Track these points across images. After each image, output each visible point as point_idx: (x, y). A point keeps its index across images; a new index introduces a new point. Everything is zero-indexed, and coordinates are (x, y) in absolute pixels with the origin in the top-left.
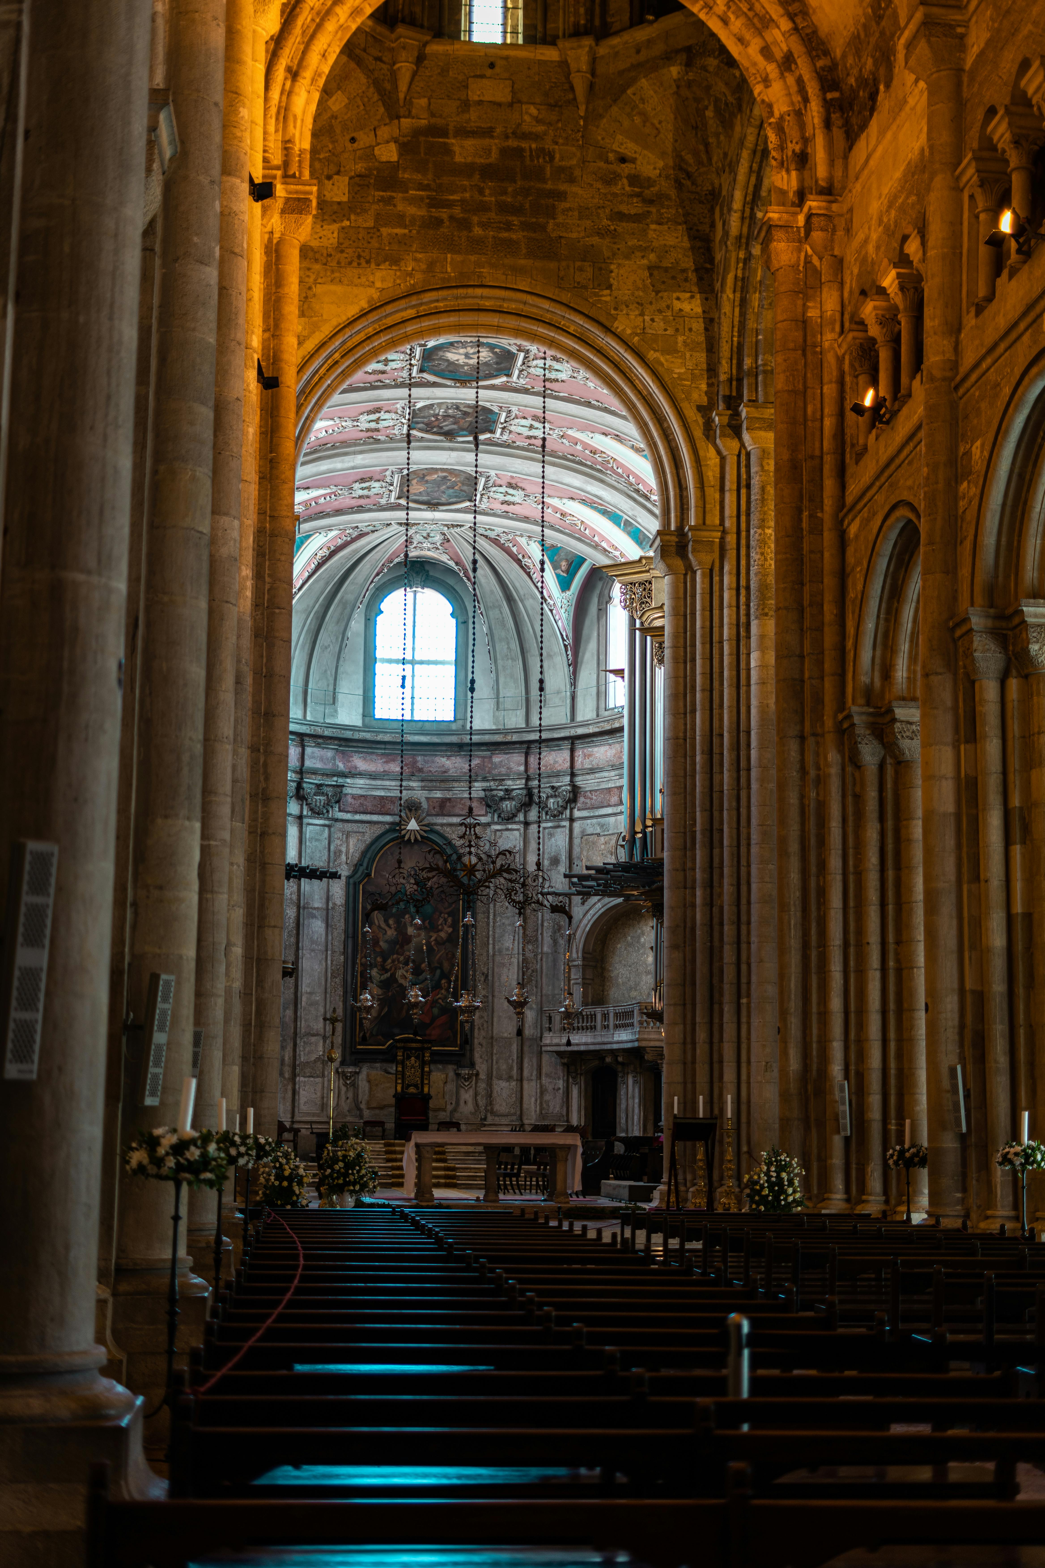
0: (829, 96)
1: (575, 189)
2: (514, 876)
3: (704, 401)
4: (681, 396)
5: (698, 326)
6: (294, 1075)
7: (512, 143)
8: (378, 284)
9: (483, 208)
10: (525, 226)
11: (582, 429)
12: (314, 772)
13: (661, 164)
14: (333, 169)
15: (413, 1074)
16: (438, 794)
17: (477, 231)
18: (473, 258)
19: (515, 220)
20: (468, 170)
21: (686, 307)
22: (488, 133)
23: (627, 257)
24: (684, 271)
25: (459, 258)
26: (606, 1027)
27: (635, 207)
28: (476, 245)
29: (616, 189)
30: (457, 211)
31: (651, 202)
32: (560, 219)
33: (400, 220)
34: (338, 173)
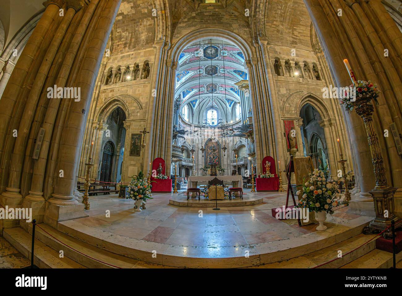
1: (225, 17)
2: (222, 124)
7: (214, 13)
8: (192, 29)
9: (210, 19)
13: (239, 14)
16: (216, 134)
18: (208, 25)
22: (210, 12)
23: (235, 24)
27: (235, 19)
29: (232, 17)
30: (205, 20)
31: (238, 18)
32: (223, 20)
33: (196, 22)
34: (186, 18)
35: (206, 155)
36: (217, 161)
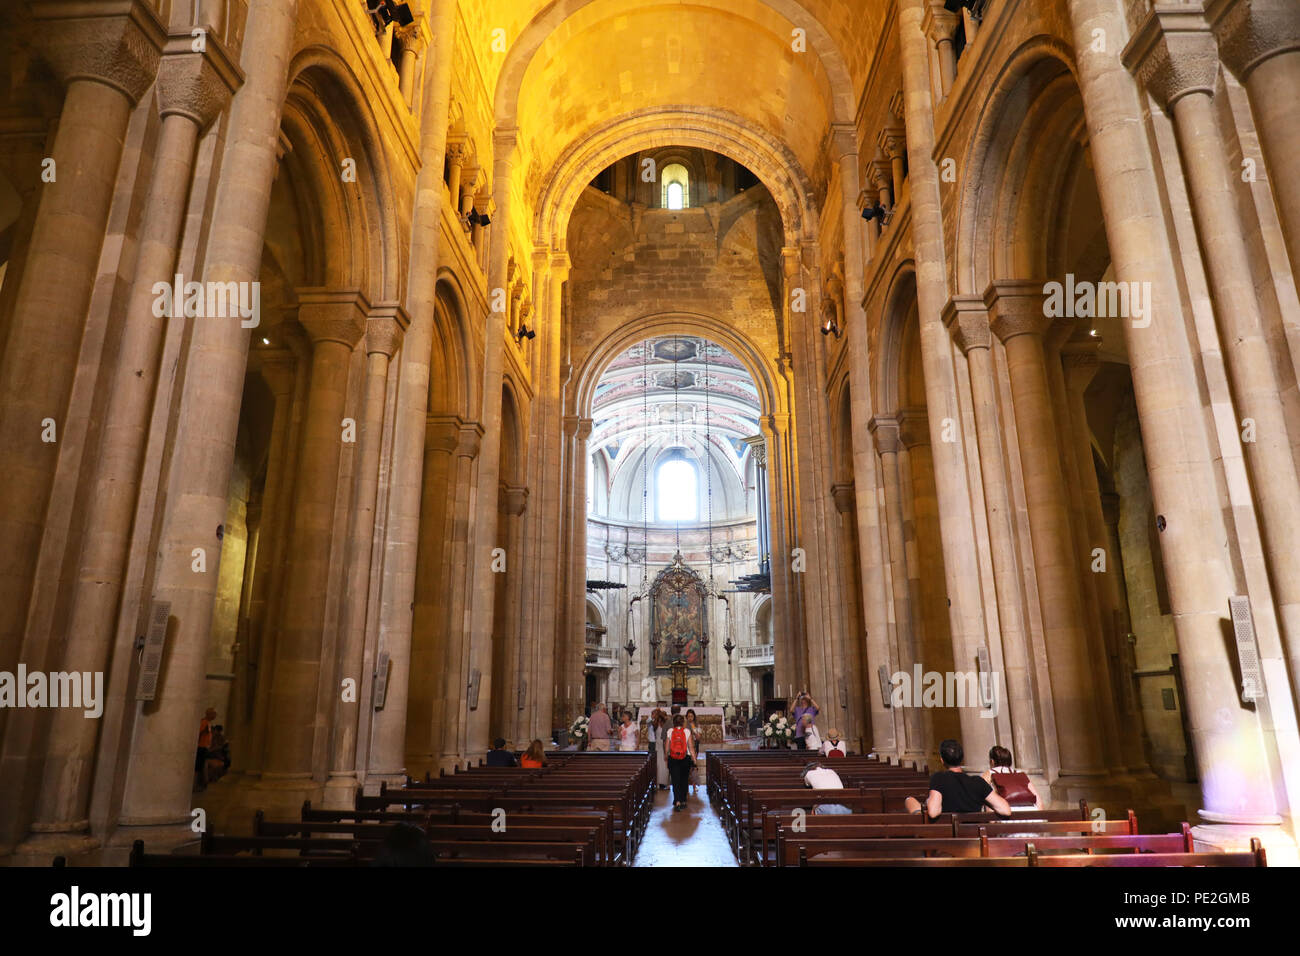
0: (809, 195)
1: (715, 267)
3: (778, 356)
4: (767, 355)
5: (774, 323)
6: (627, 681)
7: (685, 250)
8: (627, 314)
9: (673, 278)
10: (692, 285)
11: (732, 380)
12: (633, 544)
13: (752, 254)
14: (605, 267)
15: (679, 678)
16: (689, 552)
17: (671, 289)
18: (669, 300)
19: (688, 283)
20: (666, 262)
21: (767, 315)
22: (673, 246)
23: (739, 295)
24: (766, 299)
25: (662, 300)
26: (766, 655)
27: (740, 274)
28: (671, 294)
29: (733, 266)
30: (661, 281)
31: (749, 270)
32: (708, 281)
33: (636, 286)
34: (608, 268)
35: (657, 627)
36: (695, 649)
